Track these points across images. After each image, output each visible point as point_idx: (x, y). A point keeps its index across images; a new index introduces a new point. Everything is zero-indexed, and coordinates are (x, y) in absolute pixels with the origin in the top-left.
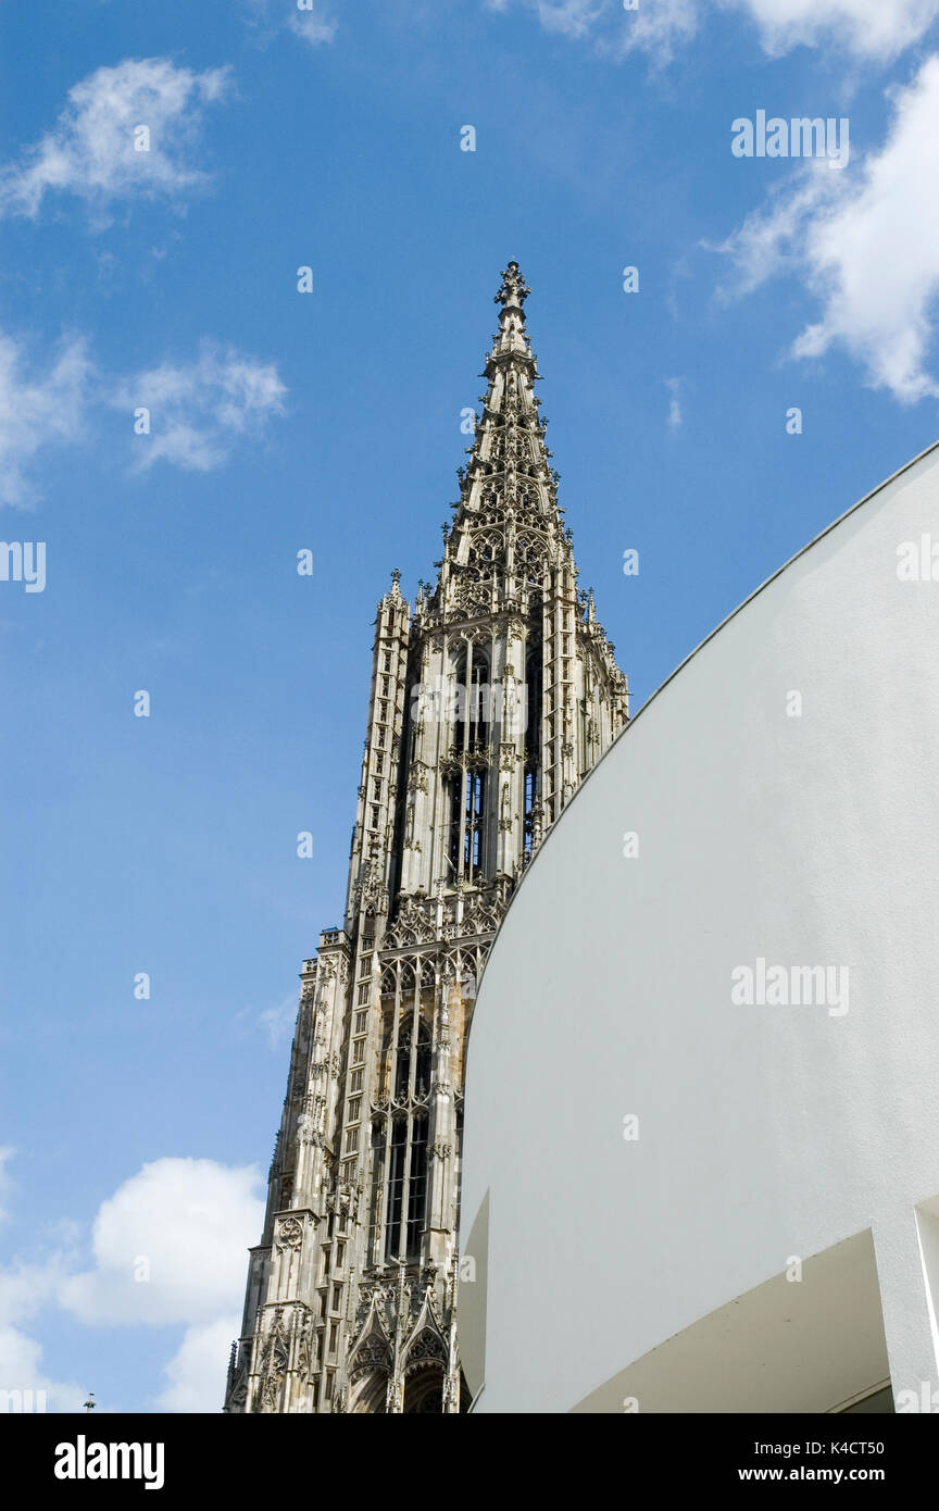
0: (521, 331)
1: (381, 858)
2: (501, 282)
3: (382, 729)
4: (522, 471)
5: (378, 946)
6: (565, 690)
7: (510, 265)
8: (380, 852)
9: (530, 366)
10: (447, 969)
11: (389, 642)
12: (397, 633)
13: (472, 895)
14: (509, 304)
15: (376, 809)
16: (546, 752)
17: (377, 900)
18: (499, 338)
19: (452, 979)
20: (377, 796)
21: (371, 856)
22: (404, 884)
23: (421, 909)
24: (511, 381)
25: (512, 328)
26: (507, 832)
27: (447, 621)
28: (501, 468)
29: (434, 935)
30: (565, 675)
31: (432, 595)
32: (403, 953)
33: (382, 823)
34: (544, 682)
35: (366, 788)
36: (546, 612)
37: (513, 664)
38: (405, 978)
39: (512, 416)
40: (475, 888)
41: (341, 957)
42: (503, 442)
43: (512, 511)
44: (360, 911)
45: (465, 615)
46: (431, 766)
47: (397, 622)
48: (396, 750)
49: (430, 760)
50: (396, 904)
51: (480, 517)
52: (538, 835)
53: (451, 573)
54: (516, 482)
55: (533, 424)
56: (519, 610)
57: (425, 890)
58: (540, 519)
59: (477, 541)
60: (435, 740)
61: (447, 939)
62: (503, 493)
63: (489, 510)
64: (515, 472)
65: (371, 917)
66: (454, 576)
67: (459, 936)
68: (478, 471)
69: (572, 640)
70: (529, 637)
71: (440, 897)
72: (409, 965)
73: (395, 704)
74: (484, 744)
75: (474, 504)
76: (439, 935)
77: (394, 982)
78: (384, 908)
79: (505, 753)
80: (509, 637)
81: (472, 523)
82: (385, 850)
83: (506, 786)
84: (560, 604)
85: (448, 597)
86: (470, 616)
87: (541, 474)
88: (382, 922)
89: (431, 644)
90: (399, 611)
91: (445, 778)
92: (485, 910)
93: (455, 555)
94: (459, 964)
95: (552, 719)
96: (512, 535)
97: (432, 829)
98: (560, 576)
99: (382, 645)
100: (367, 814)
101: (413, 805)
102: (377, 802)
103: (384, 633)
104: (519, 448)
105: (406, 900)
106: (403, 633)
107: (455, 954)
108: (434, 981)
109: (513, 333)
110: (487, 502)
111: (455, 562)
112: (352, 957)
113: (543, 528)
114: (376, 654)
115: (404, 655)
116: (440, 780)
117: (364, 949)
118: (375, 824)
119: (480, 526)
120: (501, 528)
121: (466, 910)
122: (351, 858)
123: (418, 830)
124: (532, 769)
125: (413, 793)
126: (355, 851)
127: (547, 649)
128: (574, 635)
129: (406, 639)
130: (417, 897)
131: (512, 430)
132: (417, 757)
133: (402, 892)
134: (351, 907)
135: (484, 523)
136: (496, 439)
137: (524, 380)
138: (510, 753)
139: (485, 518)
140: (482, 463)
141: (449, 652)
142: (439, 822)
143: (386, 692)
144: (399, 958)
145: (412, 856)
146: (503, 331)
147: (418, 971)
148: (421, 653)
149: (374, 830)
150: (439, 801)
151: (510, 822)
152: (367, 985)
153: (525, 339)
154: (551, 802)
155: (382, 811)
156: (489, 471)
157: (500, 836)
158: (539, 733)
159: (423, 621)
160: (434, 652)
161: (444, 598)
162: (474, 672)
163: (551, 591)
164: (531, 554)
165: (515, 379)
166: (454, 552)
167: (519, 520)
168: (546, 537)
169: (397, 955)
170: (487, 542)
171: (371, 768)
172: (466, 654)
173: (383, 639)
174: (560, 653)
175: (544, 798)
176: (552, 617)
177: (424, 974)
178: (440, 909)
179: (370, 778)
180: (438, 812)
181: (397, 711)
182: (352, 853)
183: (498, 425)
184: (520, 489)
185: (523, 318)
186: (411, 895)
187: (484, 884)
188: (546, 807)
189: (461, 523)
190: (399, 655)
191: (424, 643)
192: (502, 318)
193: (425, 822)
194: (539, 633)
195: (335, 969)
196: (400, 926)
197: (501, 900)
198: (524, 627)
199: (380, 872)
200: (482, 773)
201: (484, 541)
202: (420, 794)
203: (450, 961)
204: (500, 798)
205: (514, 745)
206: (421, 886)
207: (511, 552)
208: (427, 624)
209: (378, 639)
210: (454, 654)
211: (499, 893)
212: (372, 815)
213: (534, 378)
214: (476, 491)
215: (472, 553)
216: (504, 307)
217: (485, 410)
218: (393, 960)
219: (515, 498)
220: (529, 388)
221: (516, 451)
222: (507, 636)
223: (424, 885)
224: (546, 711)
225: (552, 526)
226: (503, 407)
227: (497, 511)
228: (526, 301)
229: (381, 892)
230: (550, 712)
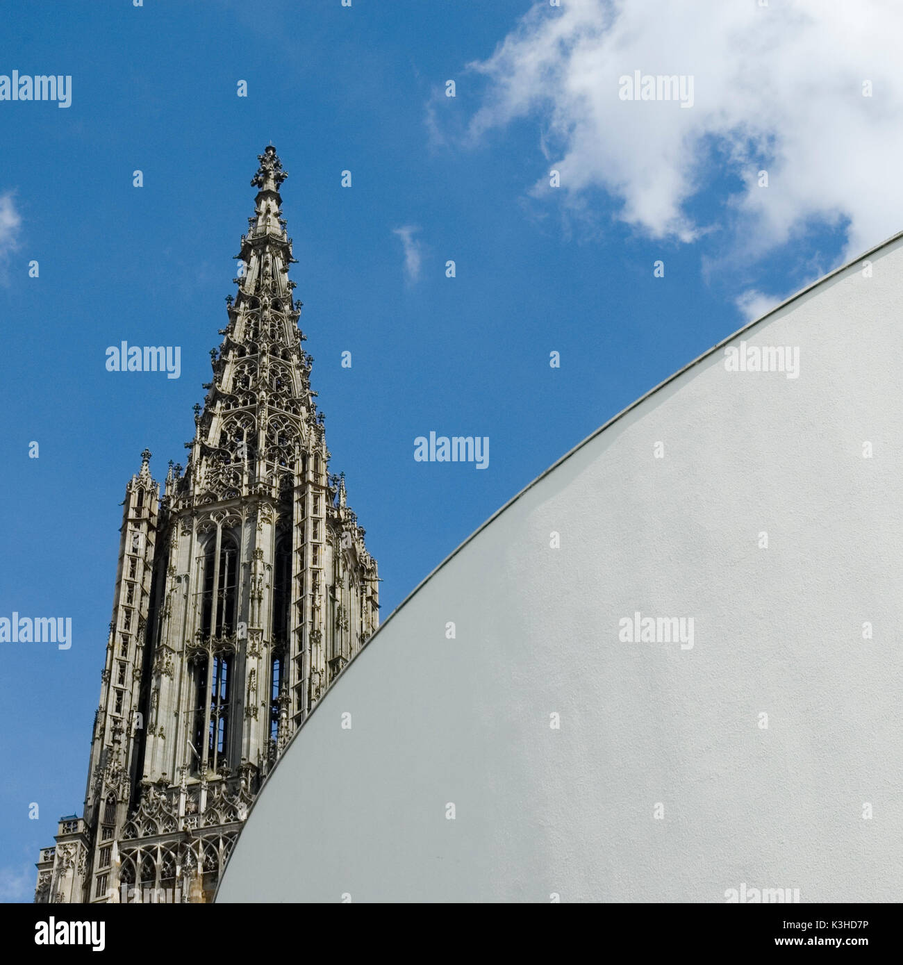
0: (277, 215)
1: (124, 743)
2: (258, 165)
3: (128, 612)
4: (275, 354)
5: (118, 835)
6: (315, 575)
7: (267, 149)
8: (123, 737)
9: (285, 249)
10: (189, 860)
11: (137, 524)
12: (145, 514)
13: (215, 784)
14: (266, 187)
15: (120, 693)
16: (294, 639)
17: (118, 788)
18: (256, 221)
19: (193, 871)
20: (121, 680)
21: (114, 741)
22: (147, 771)
23: (163, 797)
24: (266, 264)
25: (268, 211)
26: (253, 720)
27: (196, 503)
28: (254, 350)
29: (176, 825)
30: (315, 561)
31: (182, 476)
32: (143, 843)
33: (126, 707)
34: (294, 567)
35: (110, 671)
36: (296, 496)
37: (262, 547)
38: (145, 869)
39: (266, 299)
40: (219, 777)
41: (79, 846)
42: (256, 324)
43: (264, 393)
44: (100, 799)
45: (215, 497)
46: (176, 650)
47: (146, 503)
48: (142, 633)
49: (176, 643)
50: (138, 791)
51: (231, 399)
52: (284, 723)
53: (202, 455)
54: (269, 365)
55: (287, 307)
56: (270, 494)
57: (169, 777)
58: (292, 402)
59: (228, 423)
60: (182, 622)
61: (189, 829)
62: (256, 375)
63: (241, 392)
64: (268, 354)
65: (112, 805)
66: (204, 458)
67: (202, 826)
68: (231, 353)
69: (322, 526)
70: (279, 521)
71: (183, 786)
72: (149, 854)
73: (142, 587)
74: (231, 629)
75: (226, 385)
76: (181, 825)
77: (133, 873)
78: (125, 796)
79: (252, 638)
80: (259, 521)
81: (224, 405)
82: (128, 736)
83: (253, 672)
84: (310, 489)
85: (198, 479)
86: (220, 499)
87: (295, 357)
88: (122, 811)
89: (180, 526)
90: (149, 492)
91: (190, 663)
92: (229, 800)
93: (207, 436)
94: (201, 855)
95: (300, 605)
96: (264, 418)
97: (177, 715)
98: (311, 460)
99: (130, 526)
100: (111, 699)
101: (157, 691)
102: (120, 686)
103: (132, 514)
104: (272, 331)
105: (148, 788)
106: (151, 514)
107: (196, 847)
108: (175, 872)
109: (270, 216)
110: (239, 384)
111: (206, 443)
112: (91, 846)
113: (295, 412)
114: (124, 536)
115: (153, 536)
116: (186, 665)
117: (104, 838)
118: (118, 709)
119: (232, 408)
120: (253, 411)
121: (209, 799)
122: (93, 743)
123: (163, 716)
124: (279, 655)
125: (159, 678)
126: (97, 736)
127: (296, 534)
128: (324, 520)
129: (154, 521)
130: (160, 785)
131: (266, 313)
132: (163, 641)
133: (144, 780)
134: (91, 794)
135: (236, 405)
136: (249, 321)
137: (280, 264)
138: (257, 639)
139: (237, 400)
140: (236, 345)
141: (198, 535)
142: (183, 708)
143: (133, 574)
144: (139, 848)
145: (155, 743)
146: (259, 214)
147: (159, 862)
148: (170, 534)
149: (117, 714)
150: (185, 686)
151: (256, 709)
152: (105, 876)
153: (281, 223)
154: (299, 689)
155: (126, 696)
156: (242, 353)
157: (246, 723)
158: (288, 619)
159: (172, 503)
160: (182, 534)
161: (195, 480)
162: (223, 555)
163: (303, 475)
164: (283, 437)
165: (270, 262)
166: (205, 434)
167: (271, 403)
168: (298, 421)
169: (137, 845)
170: (239, 424)
171: (116, 651)
172: (215, 537)
173: (132, 520)
174: (310, 538)
175: (291, 684)
176: (303, 502)
177: (165, 866)
178: (183, 798)
179: (115, 661)
180: (184, 698)
181: (144, 593)
182: (94, 739)
183: (252, 307)
184: (273, 372)
185: (279, 202)
186: (154, 783)
187: (228, 773)
188: (293, 695)
189: (213, 404)
190: (147, 536)
191: (172, 525)
192: (258, 202)
193: (169, 708)
194: (289, 518)
195: (73, 860)
196: (142, 814)
197: (246, 789)
198: (275, 511)
199: (122, 758)
200: (229, 658)
201: (235, 423)
202: (165, 679)
203: (192, 852)
204: (246, 685)
205: (262, 631)
206: (164, 774)
207: (263, 434)
208: (176, 506)
209: (126, 520)
210: (202, 538)
211: (243, 782)
212: (115, 700)
213: (289, 261)
214: (229, 373)
215: (223, 435)
216: (260, 190)
217: (239, 291)
218: (133, 850)
219: (267, 380)
220: (284, 271)
221: (269, 333)
222: (256, 519)
223: (167, 772)
224: (295, 596)
225: (303, 409)
226: (257, 289)
227: (248, 393)
228: (282, 185)
229: (122, 779)
230: (298, 598)
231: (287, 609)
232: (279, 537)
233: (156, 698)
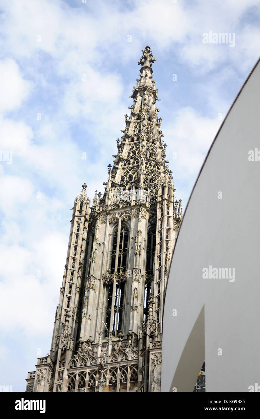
0: (151, 78)
1: (70, 324)
2: (142, 55)
3: (74, 260)
4: (148, 141)
5: (68, 364)
6: (167, 244)
7: (146, 48)
8: (70, 319)
9: (154, 93)
10: (102, 378)
11: (79, 217)
12: (83, 213)
13: (116, 343)
14: (145, 65)
15: (69, 299)
16: (156, 273)
17: (68, 343)
18: (140, 80)
19: (104, 383)
20: (70, 293)
21: (66, 321)
22: (82, 335)
23: (90, 348)
24: (145, 99)
25: (146, 76)
26: (135, 312)
27: (109, 208)
28: (139, 138)
29: (96, 361)
30: (167, 237)
31: (102, 197)
32: (79, 370)
33: (72, 305)
34: (157, 239)
35: (64, 288)
36: (159, 205)
37: (141, 230)
38: (80, 382)
39: (145, 115)
40: (118, 339)
41: (48, 370)
42: (140, 127)
43: (143, 159)
44: (58, 348)
45: (118, 206)
46: (98, 278)
47: (84, 207)
48: (80, 270)
49: (98, 275)
50: (78, 344)
51: (127, 161)
52: (151, 313)
53: (112, 187)
55: (155, 120)
56: (145, 205)
57: (92, 339)
58: (157, 164)
59: (125, 172)
60: (101, 265)
61: (103, 363)
62: (139, 151)
63: (132, 158)
64: (145, 141)
65: (64, 351)
66: (113, 188)
67: (109, 362)
68: (127, 140)
69: (171, 220)
70: (150, 218)
71: (100, 343)
72: (82, 375)
73: (81, 248)
74: (125, 268)
75: (125, 155)
76: (99, 361)
77: (74, 384)
78: (71, 347)
79: (136, 273)
80: (140, 217)
81: (123, 164)
82: (73, 319)
83: (135, 289)
84: (166, 202)
85: (110, 197)
86: (121, 206)
87: (158, 143)
88: (69, 354)
89: (100, 220)
90: (85, 203)
91: (105, 285)
92: (123, 350)
93: (114, 178)
94: (108, 376)
95: (160, 258)
96: (143, 170)
97: (97, 309)
98: (166, 189)
99: (76, 219)
100: (64, 301)
101: (88, 297)
102: (69, 295)
103: (77, 214)
104: (148, 130)
105: (82, 343)
106: (86, 214)
107: (106, 371)
108: (95, 384)
109: (147, 78)
110: (131, 154)
111: (114, 181)
112: (54, 371)
113: (158, 168)
114: (73, 224)
115: (87, 225)
116: (102, 285)
117: (60, 367)
118: (68, 306)
119: (127, 165)
120: (138, 167)
121: (113, 350)
122: (55, 322)
123: (89, 310)
124: (148, 284)
125: (89, 291)
126: (57, 319)
127: (158, 224)
128: (172, 218)
129: (88, 217)
130: (88, 342)
131: (145, 122)
132: (91, 274)
133: (81, 340)
134: (54, 345)
135: (129, 164)
136: (136, 126)
137: (151, 100)
138: (138, 273)
139: (130, 162)
140: (130, 137)
141: (110, 224)
142: (100, 306)
144: (77, 372)
145: (86, 322)
146: (141, 77)
147: (87, 379)
148: (95, 224)
149: (67, 309)
150: (101, 296)
151: (137, 307)
152: (60, 385)
153: (153, 82)
154: (158, 298)
155: (72, 300)
156: (133, 140)
157: (131, 313)
158: (153, 264)
159: (97, 209)
160: (102, 223)
161: (108, 198)
162: (121, 234)
163: (162, 196)
164: (152, 180)
165: (147, 99)
166: (114, 177)
167: (146, 163)
168: (159, 173)
169: (76, 370)
170: (130, 173)
171: (67, 278)
172: (118, 225)
173: (77, 216)
174: (165, 226)
175: (155, 295)
176: (162, 209)
177: (90, 381)
178: (100, 348)
179: (67, 283)
180: (101, 301)
181: (82, 251)
182: (56, 320)
183: (137, 119)
184: (148, 149)
185: (152, 72)
186: (85, 342)
187: (122, 337)
188: (155, 300)
189: (118, 163)
190: (84, 224)
191: (97, 219)
192: (141, 71)
193: (93, 306)
194: (155, 217)
195: (44, 376)
196: (79, 356)
197: (131, 345)
198: (148, 213)
199: (70, 329)
200: (122, 285)
201: (129, 173)
202: (92, 292)
203: (104, 375)
204: (132, 295)
205: (141, 269)
206: (91, 337)
207: (142, 177)
208: (99, 210)
209: (74, 216)
210: (112, 225)
211: (130, 341)
212: (67, 301)
213: (156, 100)
214: (126, 149)
215: (123, 178)
216: (143, 66)
217: (132, 112)
218: (74, 373)
219: (145, 153)
220: (154, 103)
221: (146, 132)
222: (138, 217)
223: (92, 336)
224: (157, 253)
225: (162, 167)
226: (140, 111)
227: (136, 159)
228: (153, 64)
229: (70, 339)
230: (159, 254)
231: (153, 259)
232: (149, 226)
233: (87, 301)
